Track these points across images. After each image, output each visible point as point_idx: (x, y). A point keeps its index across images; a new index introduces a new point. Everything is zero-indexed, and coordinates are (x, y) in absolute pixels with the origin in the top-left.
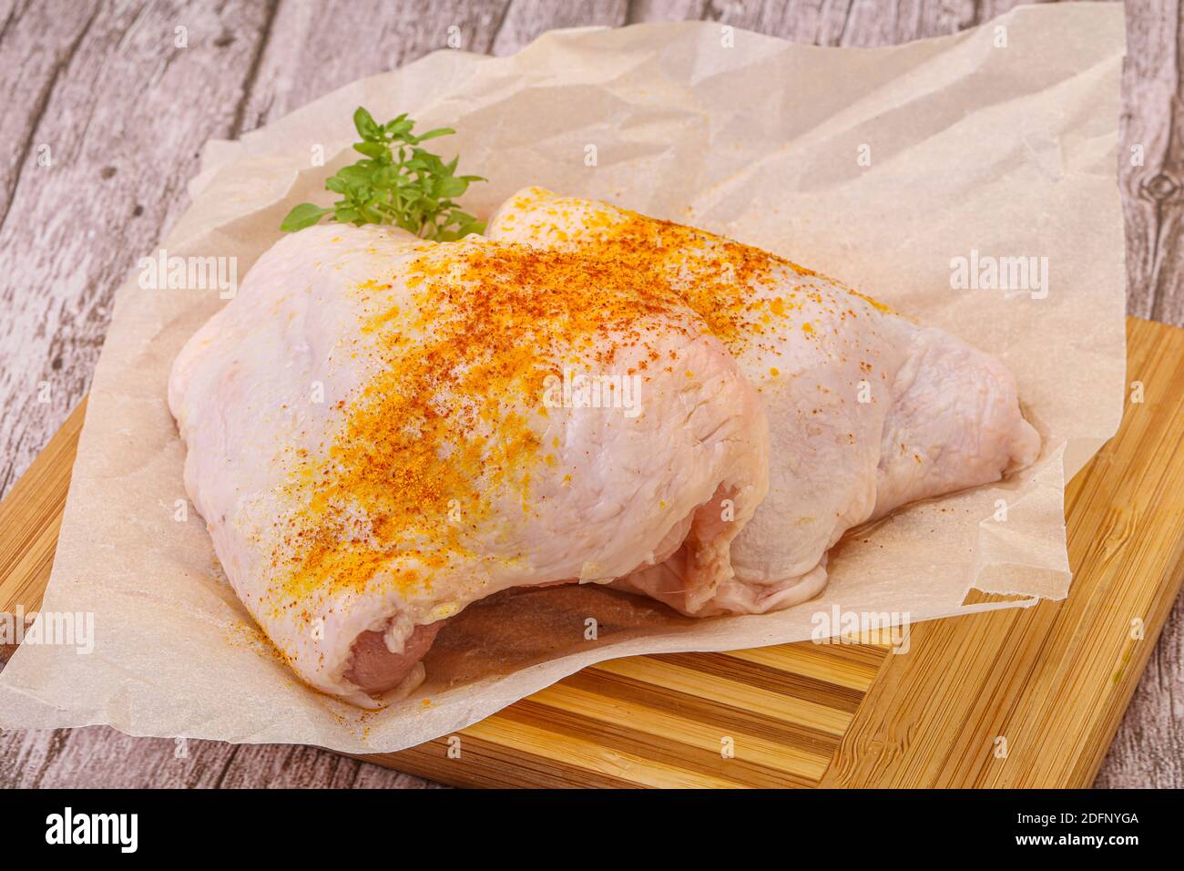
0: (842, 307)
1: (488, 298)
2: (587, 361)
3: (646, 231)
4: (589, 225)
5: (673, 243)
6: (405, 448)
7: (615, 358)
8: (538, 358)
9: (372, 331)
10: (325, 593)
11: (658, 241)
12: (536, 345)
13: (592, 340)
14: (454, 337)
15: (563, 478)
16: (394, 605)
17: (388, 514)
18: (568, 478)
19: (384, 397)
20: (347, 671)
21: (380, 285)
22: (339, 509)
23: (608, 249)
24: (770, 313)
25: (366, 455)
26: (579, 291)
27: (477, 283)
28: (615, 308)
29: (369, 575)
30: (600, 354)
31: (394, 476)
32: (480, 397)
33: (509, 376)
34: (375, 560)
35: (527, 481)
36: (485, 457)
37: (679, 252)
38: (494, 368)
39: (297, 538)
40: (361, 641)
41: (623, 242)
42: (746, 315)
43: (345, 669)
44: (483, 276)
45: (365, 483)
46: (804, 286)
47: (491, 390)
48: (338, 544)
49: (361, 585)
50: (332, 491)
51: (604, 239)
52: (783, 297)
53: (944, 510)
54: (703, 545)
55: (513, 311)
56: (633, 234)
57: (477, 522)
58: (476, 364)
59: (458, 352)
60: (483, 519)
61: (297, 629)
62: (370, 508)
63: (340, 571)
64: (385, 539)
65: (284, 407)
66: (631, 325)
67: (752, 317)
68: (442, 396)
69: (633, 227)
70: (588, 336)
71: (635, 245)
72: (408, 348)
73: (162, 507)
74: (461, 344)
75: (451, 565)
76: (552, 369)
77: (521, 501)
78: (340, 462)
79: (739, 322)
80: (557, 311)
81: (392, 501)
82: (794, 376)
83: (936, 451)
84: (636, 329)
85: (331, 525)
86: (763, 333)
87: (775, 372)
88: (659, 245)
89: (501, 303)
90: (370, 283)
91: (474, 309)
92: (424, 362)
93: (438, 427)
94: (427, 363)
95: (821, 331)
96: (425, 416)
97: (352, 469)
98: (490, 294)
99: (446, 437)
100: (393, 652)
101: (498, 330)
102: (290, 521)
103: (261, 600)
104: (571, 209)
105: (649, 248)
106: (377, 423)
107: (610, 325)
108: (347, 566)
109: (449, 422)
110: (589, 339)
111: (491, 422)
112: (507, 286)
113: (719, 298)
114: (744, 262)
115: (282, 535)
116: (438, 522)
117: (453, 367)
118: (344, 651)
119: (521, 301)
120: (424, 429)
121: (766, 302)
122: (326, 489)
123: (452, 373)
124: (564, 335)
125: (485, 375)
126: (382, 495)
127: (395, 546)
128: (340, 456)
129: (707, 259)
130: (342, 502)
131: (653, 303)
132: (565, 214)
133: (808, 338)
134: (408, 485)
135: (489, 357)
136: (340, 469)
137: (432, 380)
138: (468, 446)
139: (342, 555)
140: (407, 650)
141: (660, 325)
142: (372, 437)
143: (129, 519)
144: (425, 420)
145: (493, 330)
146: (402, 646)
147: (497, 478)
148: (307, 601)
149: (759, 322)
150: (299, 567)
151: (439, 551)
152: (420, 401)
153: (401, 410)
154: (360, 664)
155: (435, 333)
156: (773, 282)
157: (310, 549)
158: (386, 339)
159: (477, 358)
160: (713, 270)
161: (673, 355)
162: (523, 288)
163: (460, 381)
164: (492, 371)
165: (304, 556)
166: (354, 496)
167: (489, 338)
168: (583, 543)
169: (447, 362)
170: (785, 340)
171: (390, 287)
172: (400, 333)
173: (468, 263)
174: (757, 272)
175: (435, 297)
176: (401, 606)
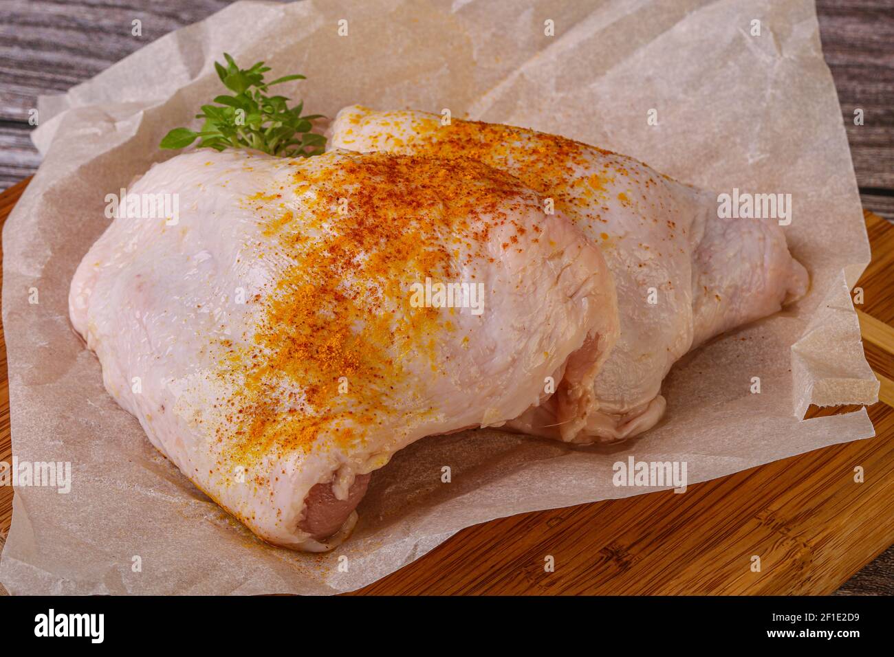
0: (644, 177)
1: (370, 197)
2: (467, 240)
3: (469, 131)
4: (419, 131)
5: (495, 138)
6: (323, 328)
7: (489, 236)
8: (426, 242)
9: (273, 234)
10: (274, 457)
11: (480, 137)
12: (422, 232)
13: (467, 223)
14: (349, 231)
15: (462, 340)
16: (338, 458)
17: (319, 384)
18: (466, 340)
19: (296, 288)
20: (301, 522)
21: (269, 196)
22: (273, 385)
23: (440, 149)
24: (589, 188)
25: (289, 338)
26: (444, 184)
27: (357, 186)
28: (477, 195)
29: (313, 437)
30: (477, 234)
31: (317, 352)
32: (382, 279)
33: (404, 259)
34: (314, 424)
35: (432, 345)
36: (394, 329)
37: (502, 145)
38: (390, 253)
39: (238, 415)
40: (311, 493)
41: (451, 142)
42: (571, 191)
43: (300, 519)
44: (360, 180)
45: (292, 361)
46: (611, 163)
47: (391, 272)
48: (276, 415)
49: (307, 447)
50: (263, 371)
51: (435, 140)
52: (598, 174)
53: (743, 339)
54: (573, 384)
55: (395, 205)
56: (459, 135)
57: (393, 384)
58: (374, 251)
59: (356, 243)
60: (398, 381)
61: (252, 492)
62: (302, 382)
63: (283, 438)
64: (320, 405)
65: (199, 306)
66: (496, 208)
67: (576, 192)
68: (348, 281)
69: (456, 129)
70: (462, 220)
71: (463, 143)
72: (309, 244)
73: (91, 405)
74: (357, 236)
75: (379, 421)
76: (439, 250)
77: (430, 363)
78: (266, 347)
79: (567, 198)
80: (432, 202)
81: (319, 374)
82: (620, 237)
83: (731, 291)
84: (501, 210)
85: (267, 400)
86: (588, 205)
87: (604, 236)
88: (483, 141)
89: (382, 200)
90: (260, 195)
91: (360, 207)
92: (326, 254)
93: (348, 307)
94: (330, 255)
95: (634, 200)
96: (336, 299)
97: (278, 350)
98: (371, 193)
99: (357, 315)
100: (340, 499)
101: (386, 222)
102: (229, 401)
103: (211, 472)
104: (400, 119)
105: (476, 145)
106: (294, 310)
107: (479, 209)
108: (291, 431)
109: (358, 302)
110: (464, 223)
111: (395, 300)
112: (383, 186)
113: (545, 180)
114: (558, 148)
115: (223, 414)
116: (362, 386)
117: (354, 257)
118: (300, 505)
119: (400, 196)
120: (337, 310)
121: (585, 180)
122: (256, 370)
123: (355, 261)
124: (443, 221)
125: (384, 261)
126: (309, 369)
127: (329, 410)
128: (265, 342)
129: (527, 148)
130: (274, 380)
131: (506, 188)
132: (397, 124)
133: (625, 206)
134: (331, 358)
135: (383, 245)
136: (267, 351)
137: (337, 269)
138: (377, 321)
139: (282, 424)
140: (350, 497)
141: (519, 205)
142: (292, 322)
143: (69, 417)
144: (335, 303)
145: (382, 222)
146: (346, 493)
147: (407, 345)
148: (258, 467)
149: (584, 197)
150: (244, 441)
151: (367, 410)
152: (328, 288)
153: (313, 296)
154: (312, 514)
155: (331, 230)
156: (586, 162)
157: (252, 423)
158: (287, 239)
159: (374, 247)
160: (534, 157)
161: (537, 229)
162: (397, 186)
163: (362, 267)
164: (389, 256)
165: (246, 429)
166: (284, 373)
167: (380, 230)
168: (485, 392)
169: (348, 253)
170: (607, 209)
171: (279, 196)
172: (299, 233)
173: (343, 171)
174: (571, 155)
175: (325, 200)
176: (344, 460)
